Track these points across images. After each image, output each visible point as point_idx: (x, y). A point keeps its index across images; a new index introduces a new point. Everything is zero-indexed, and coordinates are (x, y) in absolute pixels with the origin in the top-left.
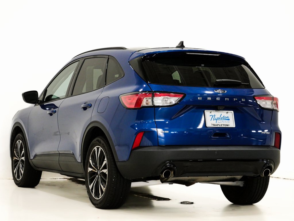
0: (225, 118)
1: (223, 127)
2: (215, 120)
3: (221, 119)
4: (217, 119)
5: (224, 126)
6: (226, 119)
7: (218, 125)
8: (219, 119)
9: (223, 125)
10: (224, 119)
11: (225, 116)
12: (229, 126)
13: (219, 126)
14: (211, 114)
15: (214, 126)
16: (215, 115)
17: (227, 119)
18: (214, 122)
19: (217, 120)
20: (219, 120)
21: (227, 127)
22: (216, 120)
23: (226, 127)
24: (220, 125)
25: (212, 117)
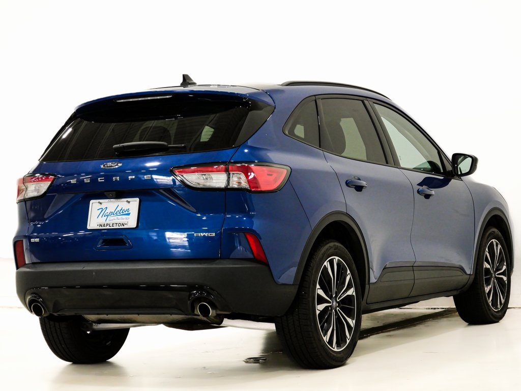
0: (122, 212)
1: (115, 227)
3: (116, 214)
4: (108, 214)
5: (118, 227)
6: (125, 213)
7: (107, 224)
9: (116, 224)
10: (122, 214)
11: (123, 209)
12: (125, 227)
13: (108, 227)
14: (100, 206)
15: (101, 228)
16: (107, 208)
17: (127, 212)
18: (102, 220)
19: (108, 216)
20: (113, 215)
21: (123, 227)
22: (106, 217)
23: (121, 227)
24: (111, 225)
25: (102, 211)
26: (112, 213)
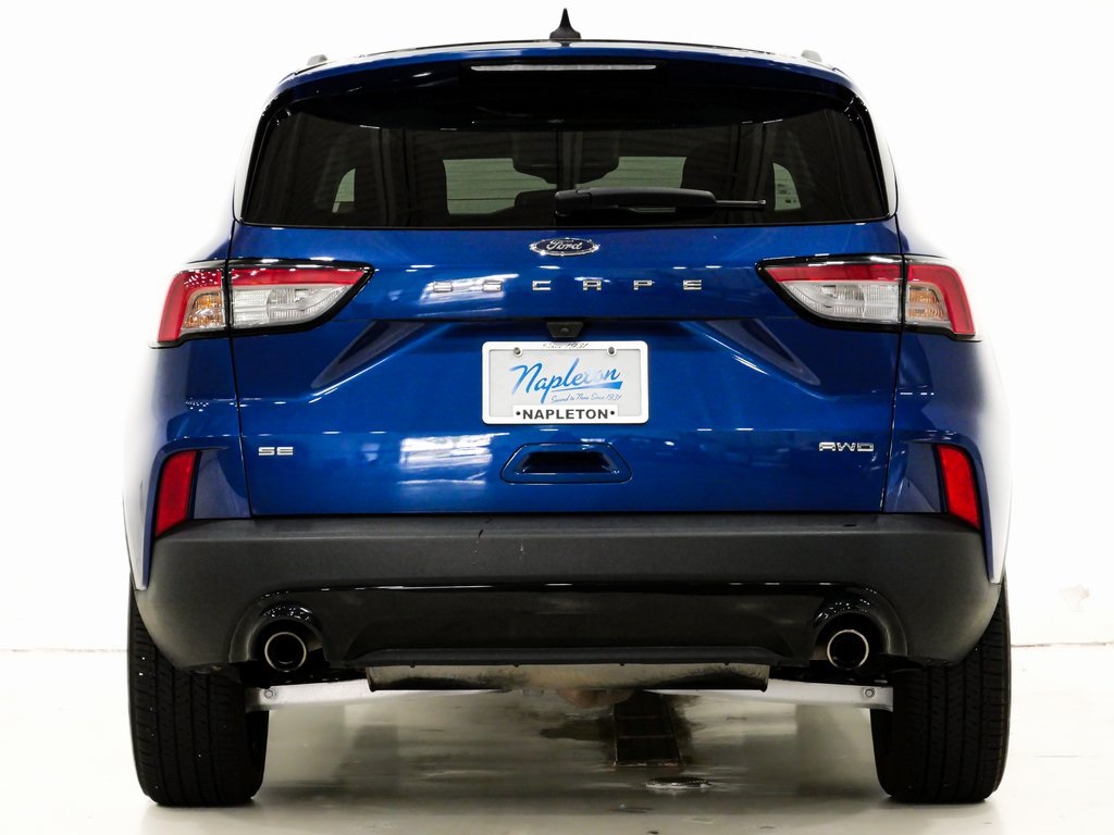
1: (576, 420)
2: (537, 388)
3: (573, 382)
4: (547, 383)
5: (585, 420)
7: (550, 412)
8: (558, 385)
9: (580, 411)
12: (612, 420)
13: (553, 420)
14: (518, 361)
15: (528, 421)
16: (540, 366)
17: (609, 380)
18: (530, 400)
19: (548, 388)
21: (602, 420)
22: (542, 391)
23: (596, 421)
24: (563, 414)
25: (525, 374)
26: (559, 382)
